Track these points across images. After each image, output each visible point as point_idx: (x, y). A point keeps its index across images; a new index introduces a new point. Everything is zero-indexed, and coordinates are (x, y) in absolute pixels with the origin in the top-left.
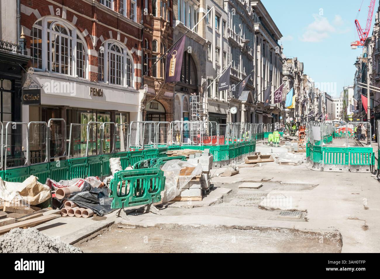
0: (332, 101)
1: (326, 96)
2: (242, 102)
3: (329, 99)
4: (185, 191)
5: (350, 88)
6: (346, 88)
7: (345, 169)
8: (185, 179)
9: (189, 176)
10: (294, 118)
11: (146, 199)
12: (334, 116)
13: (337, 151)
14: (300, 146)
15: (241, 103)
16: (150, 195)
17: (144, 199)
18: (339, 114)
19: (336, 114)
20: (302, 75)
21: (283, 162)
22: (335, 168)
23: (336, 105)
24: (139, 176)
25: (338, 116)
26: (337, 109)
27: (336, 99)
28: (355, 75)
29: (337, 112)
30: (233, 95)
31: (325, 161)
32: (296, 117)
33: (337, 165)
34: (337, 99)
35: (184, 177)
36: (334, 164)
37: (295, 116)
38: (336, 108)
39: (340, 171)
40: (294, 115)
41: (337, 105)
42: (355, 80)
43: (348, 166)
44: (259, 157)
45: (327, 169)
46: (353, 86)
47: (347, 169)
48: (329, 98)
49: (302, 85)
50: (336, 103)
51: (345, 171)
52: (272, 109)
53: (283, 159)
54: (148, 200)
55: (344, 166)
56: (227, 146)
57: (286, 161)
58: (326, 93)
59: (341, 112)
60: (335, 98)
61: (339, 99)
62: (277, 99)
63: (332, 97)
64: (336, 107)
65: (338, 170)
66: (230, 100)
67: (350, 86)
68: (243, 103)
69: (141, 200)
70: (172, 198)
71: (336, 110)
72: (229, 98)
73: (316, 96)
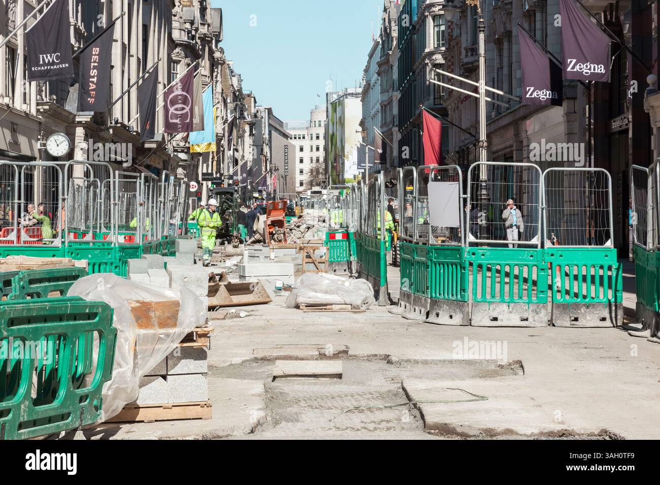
0: (286, 136)
1: (271, 122)
2: (78, 119)
3: (276, 130)
4: (153, 383)
5: (349, 97)
6: (335, 97)
7: (536, 318)
8: (160, 339)
9: (171, 331)
10: (198, 182)
11: (65, 411)
12: (294, 183)
13: (513, 260)
14: (308, 260)
15: (73, 121)
16: (75, 394)
17: (60, 412)
18: (306, 177)
19: (299, 178)
20: (216, 46)
21: (311, 301)
22: (509, 316)
23: (298, 149)
24: (50, 324)
25: (301, 184)
26: (301, 161)
27: (297, 133)
28: (371, 56)
29: (301, 172)
30: (51, 94)
31: (475, 294)
32: (203, 180)
33: (512, 305)
34: (301, 133)
35: (154, 335)
36: (503, 302)
37: (200, 179)
38: (298, 161)
39: (524, 323)
40: (197, 175)
41: (302, 150)
42: (366, 70)
43: (545, 307)
44: (223, 290)
45: (481, 318)
46: (360, 90)
47: (544, 316)
48: (278, 127)
49: (219, 78)
50: (297, 143)
51: (537, 325)
52: (150, 149)
53: (312, 294)
54: (69, 415)
55: (535, 307)
56: (138, 248)
57: (320, 298)
58: (270, 111)
59: (312, 171)
60: (294, 129)
61: (305, 133)
62: (177, 121)
63: (287, 124)
64: (299, 155)
65: (515, 320)
66: (45, 111)
67: (349, 91)
68: (80, 122)
69: (52, 414)
70: (114, 411)
71: (299, 166)
72: (43, 104)
73: (249, 119)
